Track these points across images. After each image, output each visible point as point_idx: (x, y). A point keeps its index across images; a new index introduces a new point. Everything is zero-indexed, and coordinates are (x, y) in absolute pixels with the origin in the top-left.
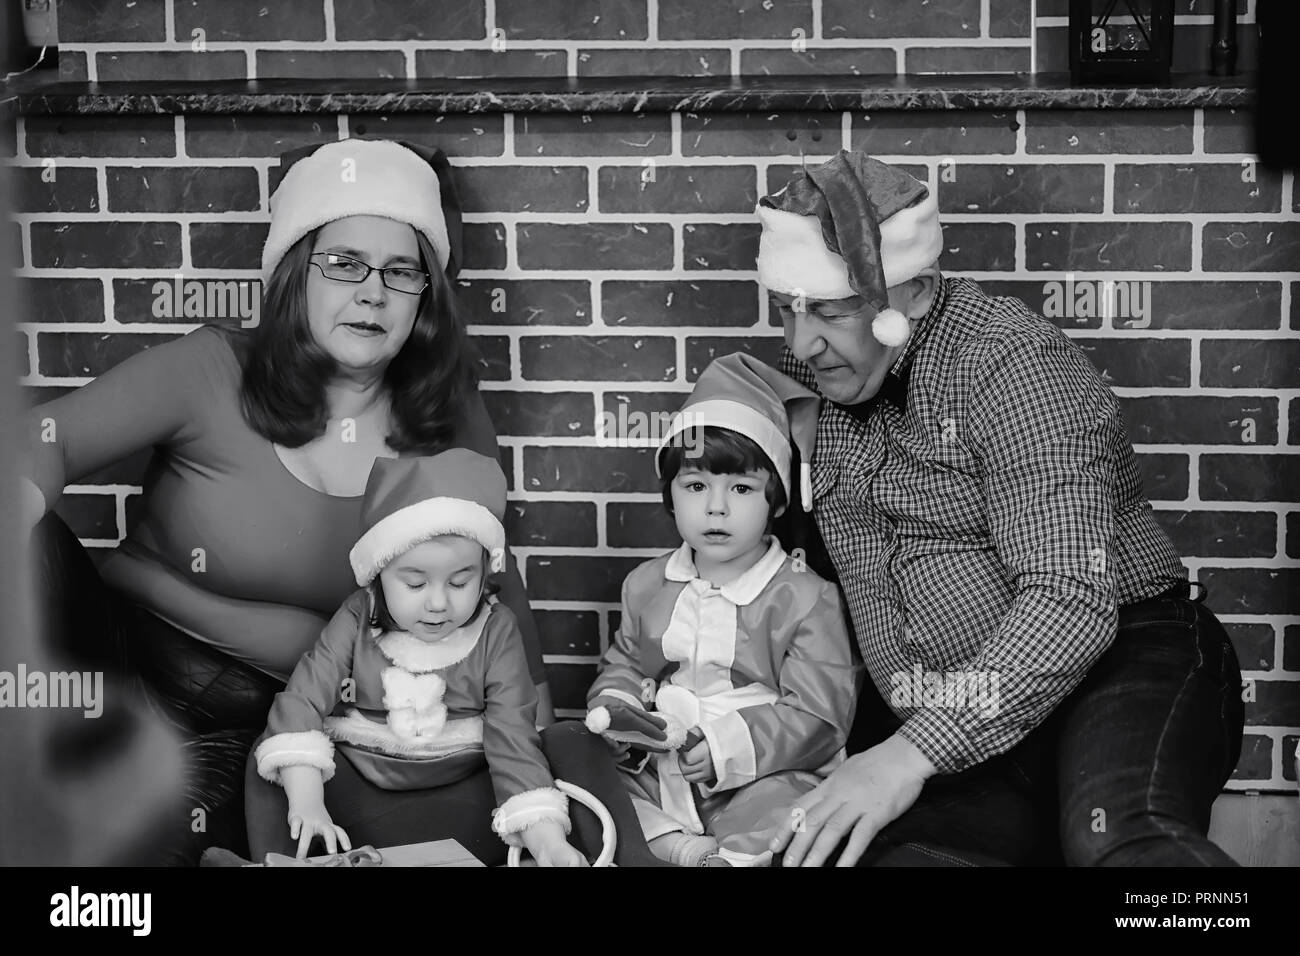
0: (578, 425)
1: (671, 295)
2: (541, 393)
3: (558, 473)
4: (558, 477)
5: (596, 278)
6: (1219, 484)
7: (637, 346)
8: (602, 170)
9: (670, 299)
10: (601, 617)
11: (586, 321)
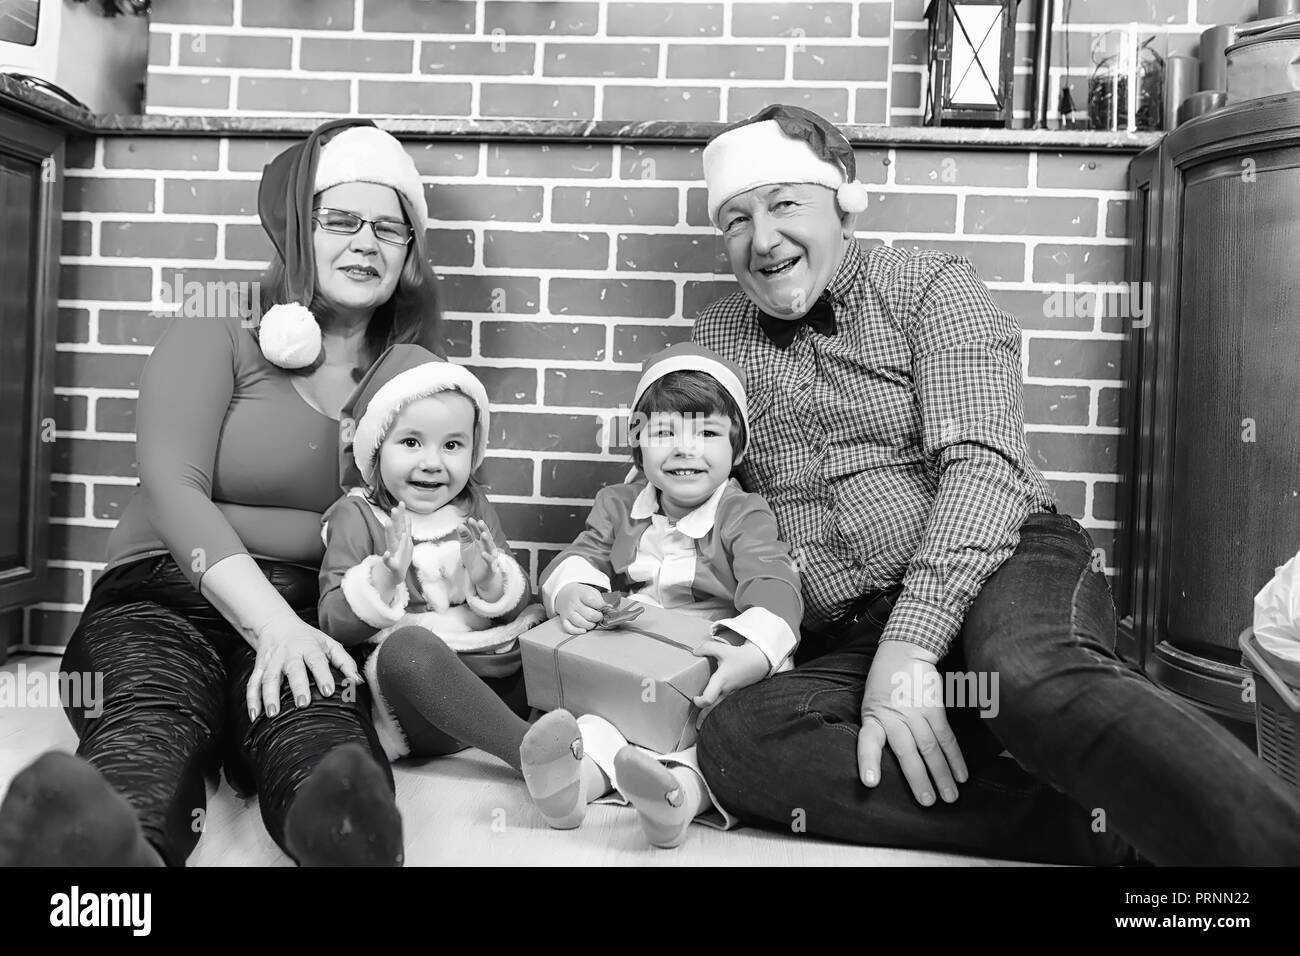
0: (523, 395)
1: (604, 291)
2: (494, 368)
3: (504, 434)
4: (504, 438)
5: (545, 275)
6: (1040, 456)
7: (575, 331)
8: (556, 190)
9: (603, 294)
10: (531, 555)
11: (535, 310)
